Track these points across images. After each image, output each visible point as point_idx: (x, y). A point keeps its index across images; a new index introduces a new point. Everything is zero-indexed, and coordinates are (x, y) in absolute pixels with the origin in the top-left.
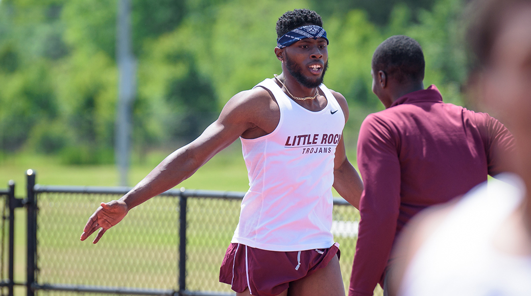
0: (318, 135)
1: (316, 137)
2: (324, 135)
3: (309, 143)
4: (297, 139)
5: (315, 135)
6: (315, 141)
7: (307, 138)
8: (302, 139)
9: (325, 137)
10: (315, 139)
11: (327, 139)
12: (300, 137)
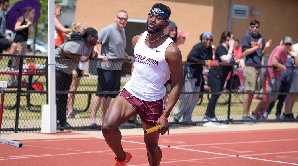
0: (145, 57)
1: (145, 58)
2: (148, 58)
3: (140, 59)
4: (137, 55)
5: (144, 57)
6: (144, 59)
7: (140, 57)
8: (139, 56)
9: (149, 59)
10: (144, 58)
11: (149, 60)
12: (138, 55)
